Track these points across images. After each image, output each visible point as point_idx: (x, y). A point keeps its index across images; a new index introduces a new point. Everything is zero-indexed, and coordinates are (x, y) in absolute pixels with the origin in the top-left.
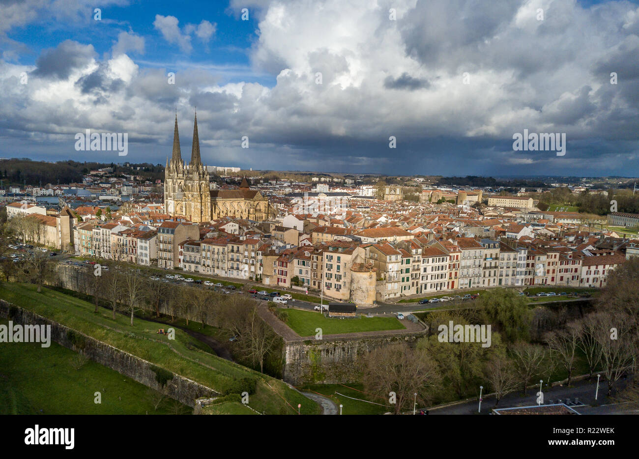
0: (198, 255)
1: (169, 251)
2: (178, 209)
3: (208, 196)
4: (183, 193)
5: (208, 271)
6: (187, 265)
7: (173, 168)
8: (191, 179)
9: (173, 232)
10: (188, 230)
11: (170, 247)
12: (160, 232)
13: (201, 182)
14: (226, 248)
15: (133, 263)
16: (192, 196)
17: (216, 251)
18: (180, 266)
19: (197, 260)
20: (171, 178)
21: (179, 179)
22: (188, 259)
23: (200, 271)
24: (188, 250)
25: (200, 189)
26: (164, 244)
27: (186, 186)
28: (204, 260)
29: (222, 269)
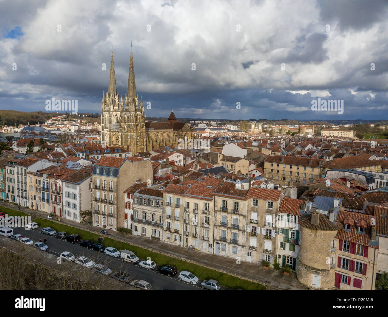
0: (158, 213)
1: (111, 203)
2: (114, 139)
3: (143, 127)
4: (118, 124)
5: (175, 240)
6: (139, 226)
7: (109, 101)
8: (127, 110)
9: (116, 174)
10: (138, 168)
11: (110, 196)
12: (95, 173)
13: (137, 113)
14: (211, 204)
15: (56, 216)
16: (128, 127)
17: (192, 207)
18: (126, 227)
19: (156, 219)
20: (108, 111)
21: (115, 111)
22: (141, 217)
23: (161, 238)
24: (140, 203)
25: (136, 120)
26: (102, 192)
27: (122, 118)
28: (169, 221)
29: (203, 239)
